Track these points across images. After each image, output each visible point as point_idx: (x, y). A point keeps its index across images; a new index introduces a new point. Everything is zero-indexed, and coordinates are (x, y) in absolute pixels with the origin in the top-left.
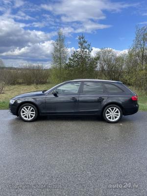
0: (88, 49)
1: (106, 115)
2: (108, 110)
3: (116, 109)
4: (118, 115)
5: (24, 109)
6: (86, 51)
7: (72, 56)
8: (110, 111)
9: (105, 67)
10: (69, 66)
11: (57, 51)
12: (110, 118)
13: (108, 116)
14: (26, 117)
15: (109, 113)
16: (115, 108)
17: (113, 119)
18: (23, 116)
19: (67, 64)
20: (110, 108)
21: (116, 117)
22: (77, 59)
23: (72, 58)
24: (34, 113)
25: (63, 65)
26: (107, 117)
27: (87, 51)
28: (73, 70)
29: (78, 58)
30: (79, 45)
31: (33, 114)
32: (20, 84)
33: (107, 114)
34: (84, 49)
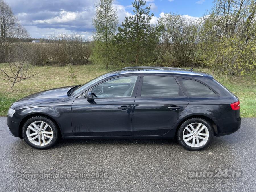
0: (147, 14)
1: (184, 136)
2: (187, 128)
3: (201, 127)
4: (204, 137)
5: (33, 127)
6: (144, 18)
7: (123, 25)
8: (191, 129)
9: (171, 40)
10: (119, 40)
11: (101, 17)
12: (191, 141)
13: (186, 138)
14: (37, 140)
15: (189, 133)
16: (200, 124)
17: (196, 143)
18: (30, 140)
19: (115, 37)
20: (191, 125)
21: (200, 140)
22: (130, 29)
23: (123, 28)
24: (52, 133)
25: (111, 38)
26: (186, 141)
27: (146, 16)
28: (124, 46)
29: (132, 29)
30: (134, 9)
31: (50, 135)
32: (50, 64)
33: (185, 134)
34: (141, 14)
